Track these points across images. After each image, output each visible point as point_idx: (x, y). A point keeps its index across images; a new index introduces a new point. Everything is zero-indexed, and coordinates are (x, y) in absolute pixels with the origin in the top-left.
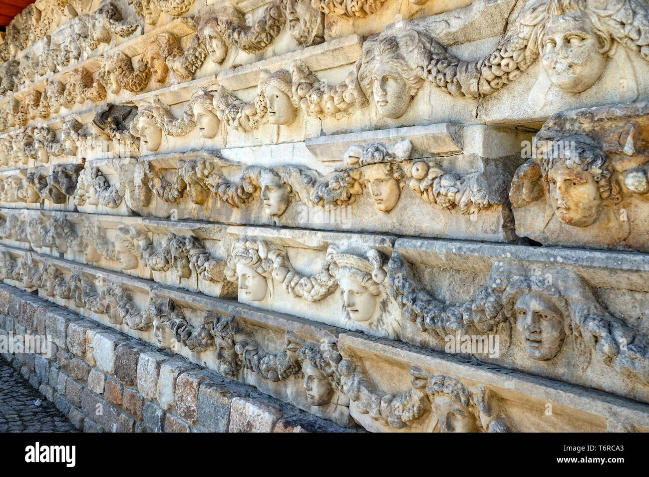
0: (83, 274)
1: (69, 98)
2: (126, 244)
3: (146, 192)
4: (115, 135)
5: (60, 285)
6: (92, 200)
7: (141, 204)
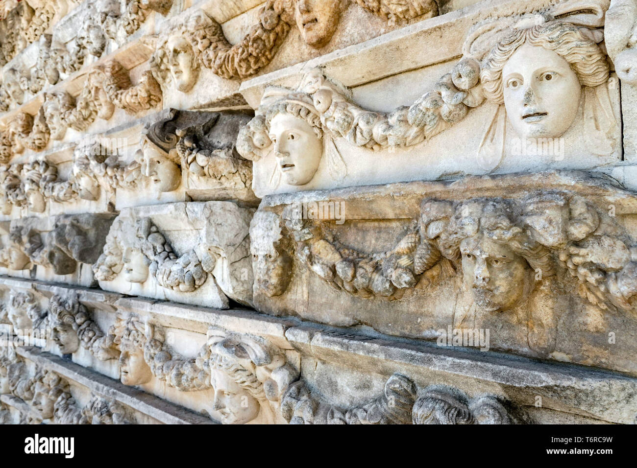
0: (116, 403)
1: (85, 113)
2: (240, 377)
3: (283, 268)
4: (195, 159)
5: (66, 408)
6: (136, 274)
7: (269, 293)
